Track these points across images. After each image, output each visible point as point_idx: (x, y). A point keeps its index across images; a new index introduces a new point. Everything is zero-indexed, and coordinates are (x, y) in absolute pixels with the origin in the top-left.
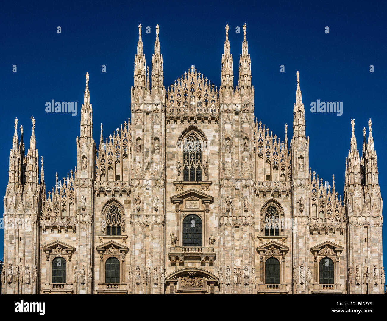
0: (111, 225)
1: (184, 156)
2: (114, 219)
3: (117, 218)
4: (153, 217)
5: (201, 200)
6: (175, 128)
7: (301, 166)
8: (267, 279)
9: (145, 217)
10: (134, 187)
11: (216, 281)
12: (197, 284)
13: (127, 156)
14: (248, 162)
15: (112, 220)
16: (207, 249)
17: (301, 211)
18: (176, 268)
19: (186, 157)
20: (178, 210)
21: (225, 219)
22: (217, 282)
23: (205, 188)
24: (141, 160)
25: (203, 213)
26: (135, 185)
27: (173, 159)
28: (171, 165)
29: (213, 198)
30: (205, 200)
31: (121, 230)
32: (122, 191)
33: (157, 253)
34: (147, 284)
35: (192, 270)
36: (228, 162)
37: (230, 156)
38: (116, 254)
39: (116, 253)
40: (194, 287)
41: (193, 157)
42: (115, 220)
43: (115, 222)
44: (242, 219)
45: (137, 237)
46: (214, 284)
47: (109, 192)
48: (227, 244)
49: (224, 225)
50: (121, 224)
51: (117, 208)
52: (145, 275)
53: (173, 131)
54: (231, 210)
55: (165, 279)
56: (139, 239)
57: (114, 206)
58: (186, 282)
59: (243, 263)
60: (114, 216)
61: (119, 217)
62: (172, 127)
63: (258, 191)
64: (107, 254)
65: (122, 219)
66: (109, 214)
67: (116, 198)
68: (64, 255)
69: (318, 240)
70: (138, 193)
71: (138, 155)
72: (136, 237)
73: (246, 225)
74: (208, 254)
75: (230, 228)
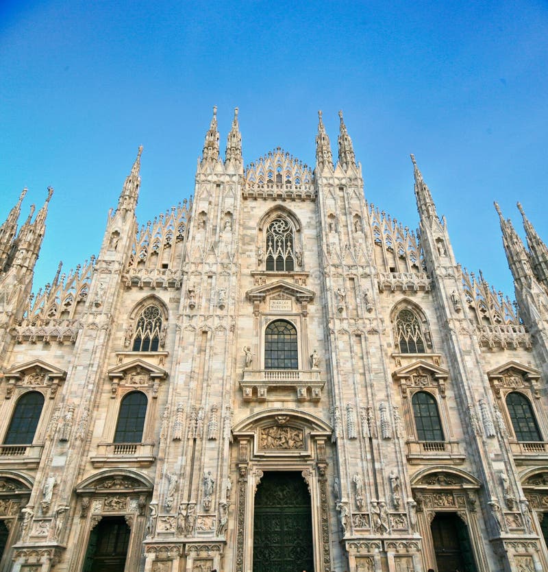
0: (143, 337)
1: (268, 242)
2: (149, 327)
3: (156, 326)
4: (216, 318)
5: (293, 298)
6: (255, 207)
7: (442, 251)
8: (420, 431)
9: (203, 319)
10: (189, 273)
11: (328, 433)
12: (291, 443)
13: (183, 239)
14: (364, 244)
15: (146, 329)
16: (308, 375)
17: (458, 311)
18: (252, 411)
19: (270, 244)
20: (256, 313)
21: (336, 324)
22: (329, 437)
23: (300, 282)
24: (203, 239)
25: (298, 318)
26: (191, 271)
27: (251, 243)
28: (248, 251)
29: (314, 294)
30: (301, 297)
31: (159, 345)
32: (169, 283)
33: (218, 379)
34: (195, 440)
35: (283, 413)
36: (334, 244)
37: (337, 237)
38: (143, 385)
39: (144, 383)
40: (286, 448)
41: (280, 244)
42: (151, 330)
43: (151, 332)
44: (364, 323)
45: (186, 351)
46: (323, 442)
47: (147, 284)
48: (344, 364)
49: (336, 331)
50: (161, 335)
51: (157, 310)
52: (193, 422)
53: (252, 210)
54: (344, 308)
55: (232, 432)
56: (188, 354)
57: (153, 307)
58: (269, 438)
59: (377, 398)
60: (150, 323)
61: (158, 324)
62: (251, 205)
63: (382, 285)
64: (127, 385)
65: (162, 326)
66: (142, 319)
67: (157, 295)
68: (45, 387)
69: (492, 361)
70: (194, 283)
71: (199, 233)
72: (183, 351)
73: (374, 332)
74: (311, 382)
75: (346, 337)
